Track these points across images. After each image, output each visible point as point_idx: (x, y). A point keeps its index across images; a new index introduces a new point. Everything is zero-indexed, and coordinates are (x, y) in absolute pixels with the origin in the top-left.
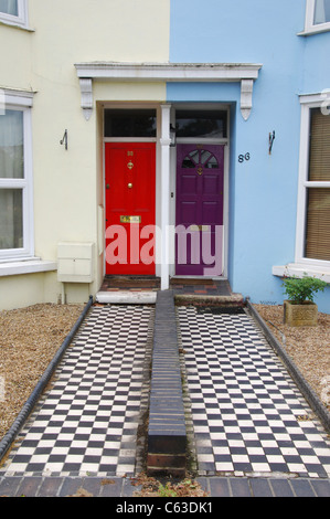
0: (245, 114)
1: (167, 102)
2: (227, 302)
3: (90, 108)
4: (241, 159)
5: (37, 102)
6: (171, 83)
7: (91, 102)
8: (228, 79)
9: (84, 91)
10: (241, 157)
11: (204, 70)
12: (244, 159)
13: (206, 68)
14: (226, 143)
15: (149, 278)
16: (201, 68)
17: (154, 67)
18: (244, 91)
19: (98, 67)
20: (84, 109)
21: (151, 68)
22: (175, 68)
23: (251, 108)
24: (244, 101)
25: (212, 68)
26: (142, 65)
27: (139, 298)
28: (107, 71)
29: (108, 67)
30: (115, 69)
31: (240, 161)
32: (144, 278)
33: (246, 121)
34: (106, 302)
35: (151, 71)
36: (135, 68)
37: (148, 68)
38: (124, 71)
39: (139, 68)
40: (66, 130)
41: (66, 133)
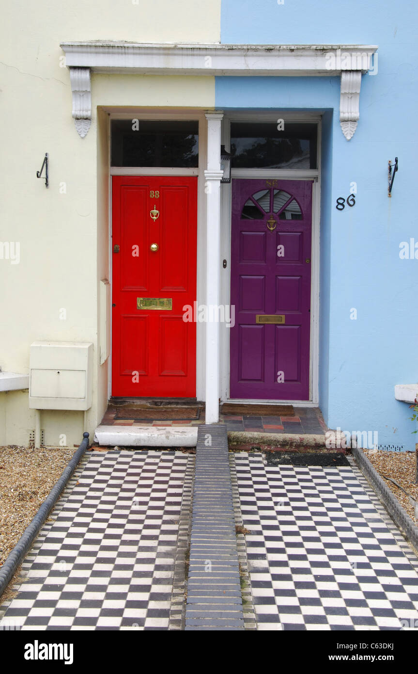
0: (348, 130)
1: (216, 110)
3: (87, 119)
4: (341, 204)
6: (223, 78)
7: (88, 108)
8: (319, 72)
9: (77, 89)
10: (341, 201)
11: (279, 56)
12: (345, 204)
13: (281, 53)
14: (316, 178)
15: (184, 404)
16: (273, 53)
17: (195, 52)
18: (347, 91)
19: (101, 50)
20: (77, 119)
21: (190, 52)
22: (231, 52)
23: (358, 119)
24: (346, 108)
25: (293, 53)
26: (175, 48)
27: (167, 437)
28: (116, 56)
29: (116, 50)
30: (128, 54)
31: (340, 207)
32: (177, 403)
33: (349, 141)
34: (111, 443)
35: (190, 58)
36: (162, 52)
37: (185, 52)
38: (144, 57)
39: (170, 52)
40: (46, 154)
41: (46, 159)
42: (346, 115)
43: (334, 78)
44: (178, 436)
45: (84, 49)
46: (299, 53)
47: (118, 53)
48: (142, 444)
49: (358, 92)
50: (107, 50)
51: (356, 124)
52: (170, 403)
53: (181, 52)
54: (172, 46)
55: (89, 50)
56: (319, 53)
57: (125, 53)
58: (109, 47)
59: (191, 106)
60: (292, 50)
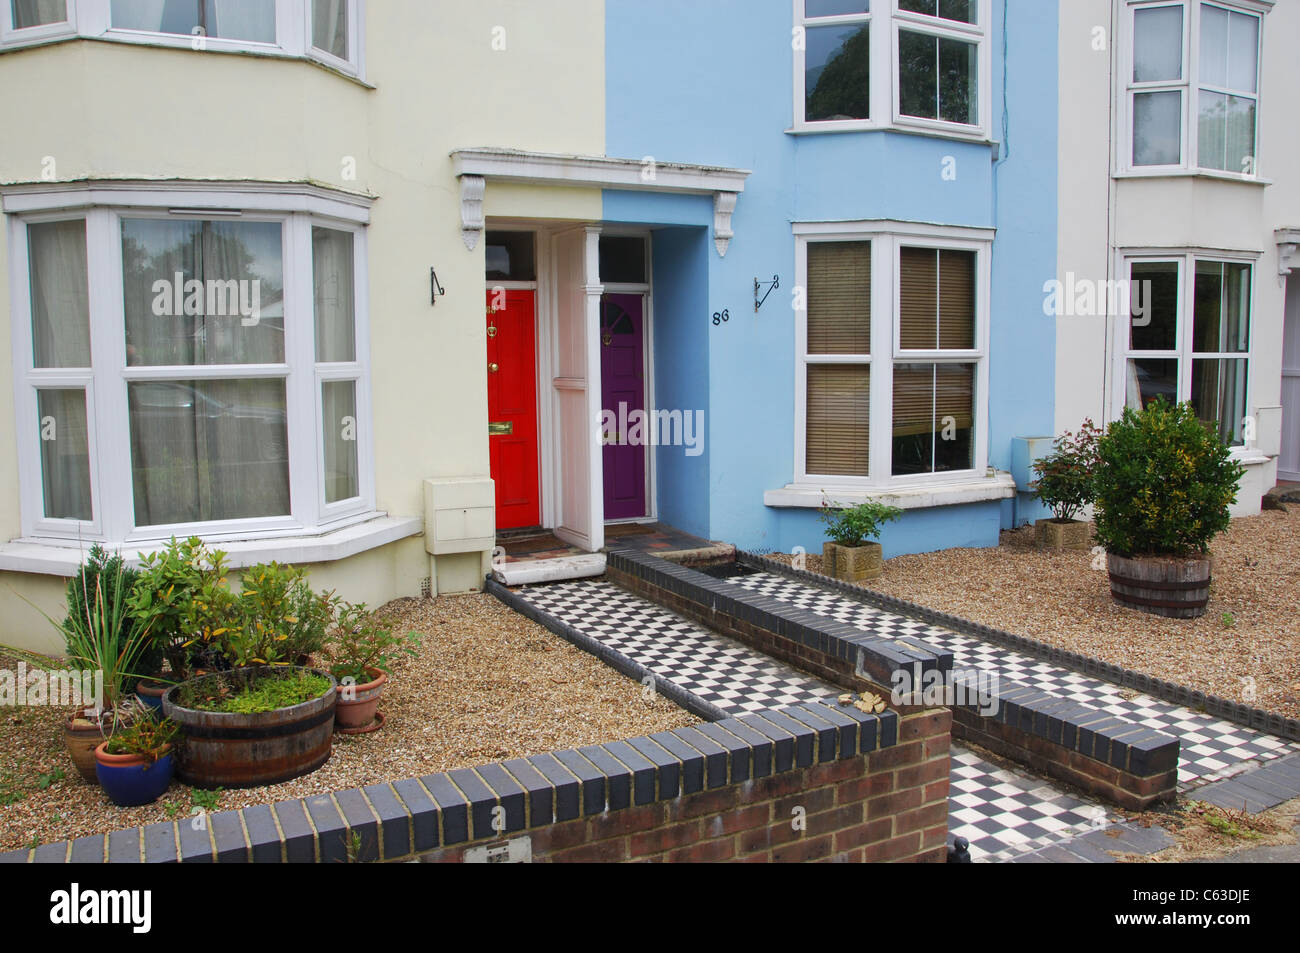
0: (721, 247)
1: (596, 224)
2: (713, 558)
3: (476, 230)
4: (717, 319)
5: (376, 215)
6: (610, 191)
7: (477, 217)
8: (697, 190)
9: (469, 198)
10: (717, 316)
11: (668, 173)
12: (721, 318)
13: (671, 171)
14: (648, 292)
15: (532, 533)
16: (664, 170)
17: (593, 164)
18: (723, 211)
19: (500, 158)
20: (467, 230)
21: (588, 164)
22: (626, 167)
23: (731, 238)
24: (721, 226)
25: (682, 172)
26: (575, 159)
27: (576, 568)
28: (514, 165)
29: (516, 159)
30: (527, 162)
31: (716, 322)
32: (525, 533)
33: (722, 258)
34: (520, 582)
35: (587, 169)
36: (561, 162)
37: (583, 164)
38: (542, 167)
39: (569, 163)
40: (432, 269)
41: (433, 273)
42: (721, 233)
43: (711, 197)
44: (585, 565)
45: (483, 157)
46: (687, 171)
47: (517, 162)
48: (551, 578)
49: (732, 211)
50: (505, 158)
51: (728, 242)
52: (517, 534)
53: (579, 163)
54: (572, 157)
55: (487, 157)
56: (704, 173)
57: (524, 162)
58: (508, 155)
59: (569, 217)
60: (681, 169)
